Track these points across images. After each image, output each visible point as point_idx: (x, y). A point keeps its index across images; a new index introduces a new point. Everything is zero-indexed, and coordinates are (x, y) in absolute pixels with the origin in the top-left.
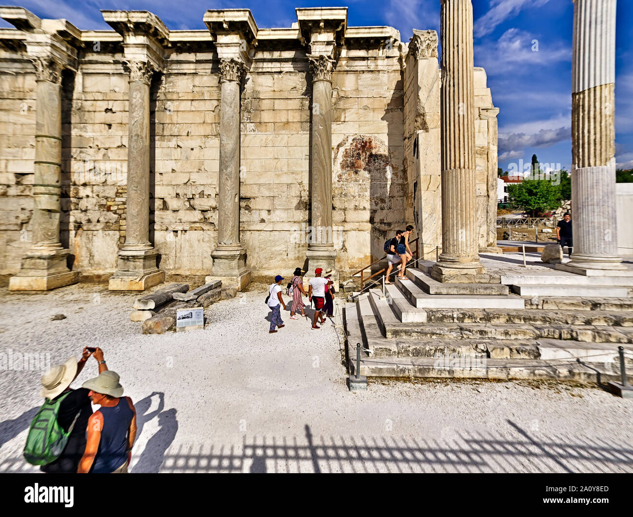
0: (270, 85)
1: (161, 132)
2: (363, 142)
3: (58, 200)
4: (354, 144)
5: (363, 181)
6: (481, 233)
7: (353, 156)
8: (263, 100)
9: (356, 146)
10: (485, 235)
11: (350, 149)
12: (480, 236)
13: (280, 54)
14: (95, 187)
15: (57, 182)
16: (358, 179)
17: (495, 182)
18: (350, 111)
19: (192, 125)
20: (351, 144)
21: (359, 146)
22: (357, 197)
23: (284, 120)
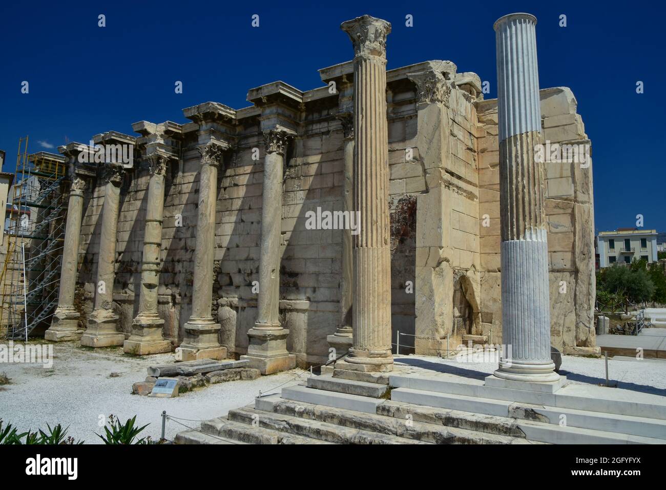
0: (318, 148)
1: (230, 207)
2: (410, 202)
3: (156, 275)
4: (400, 206)
5: (409, 252)
6: (566, 325)
7: (398, 222)
8: (312, 165)
9: (402, 208)
10: (573, 328)
11: (396, 212)
12: (565, 329)
13: (328, 112)
14: (185, 263)
15: (157, 259)
16: (404, 250)
17: (586, 248)
18: (396, 167)
19: (253, 198)
20: (397, 206)
21: (406, 208)
22: (403, 272)
23: (330, 185)
